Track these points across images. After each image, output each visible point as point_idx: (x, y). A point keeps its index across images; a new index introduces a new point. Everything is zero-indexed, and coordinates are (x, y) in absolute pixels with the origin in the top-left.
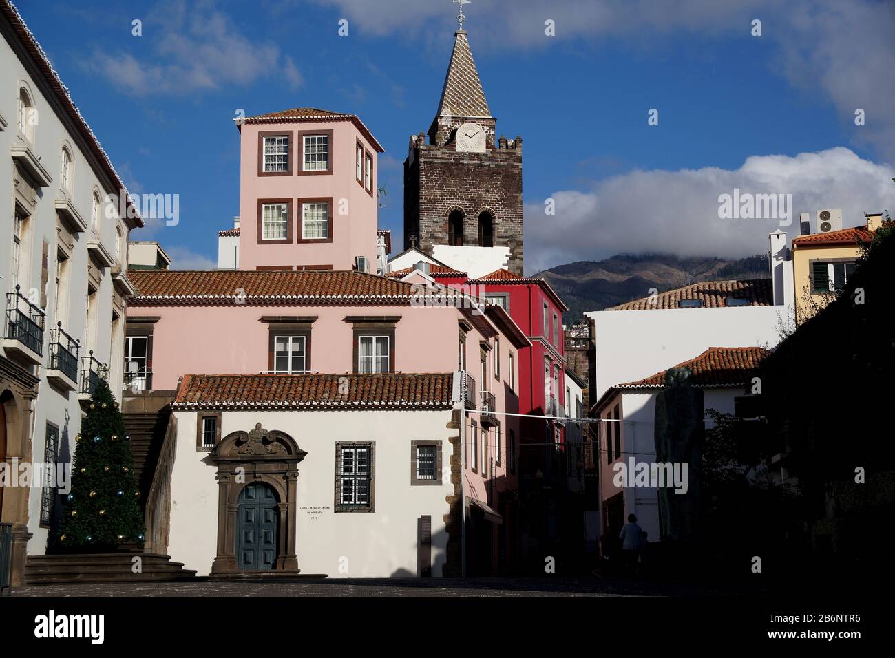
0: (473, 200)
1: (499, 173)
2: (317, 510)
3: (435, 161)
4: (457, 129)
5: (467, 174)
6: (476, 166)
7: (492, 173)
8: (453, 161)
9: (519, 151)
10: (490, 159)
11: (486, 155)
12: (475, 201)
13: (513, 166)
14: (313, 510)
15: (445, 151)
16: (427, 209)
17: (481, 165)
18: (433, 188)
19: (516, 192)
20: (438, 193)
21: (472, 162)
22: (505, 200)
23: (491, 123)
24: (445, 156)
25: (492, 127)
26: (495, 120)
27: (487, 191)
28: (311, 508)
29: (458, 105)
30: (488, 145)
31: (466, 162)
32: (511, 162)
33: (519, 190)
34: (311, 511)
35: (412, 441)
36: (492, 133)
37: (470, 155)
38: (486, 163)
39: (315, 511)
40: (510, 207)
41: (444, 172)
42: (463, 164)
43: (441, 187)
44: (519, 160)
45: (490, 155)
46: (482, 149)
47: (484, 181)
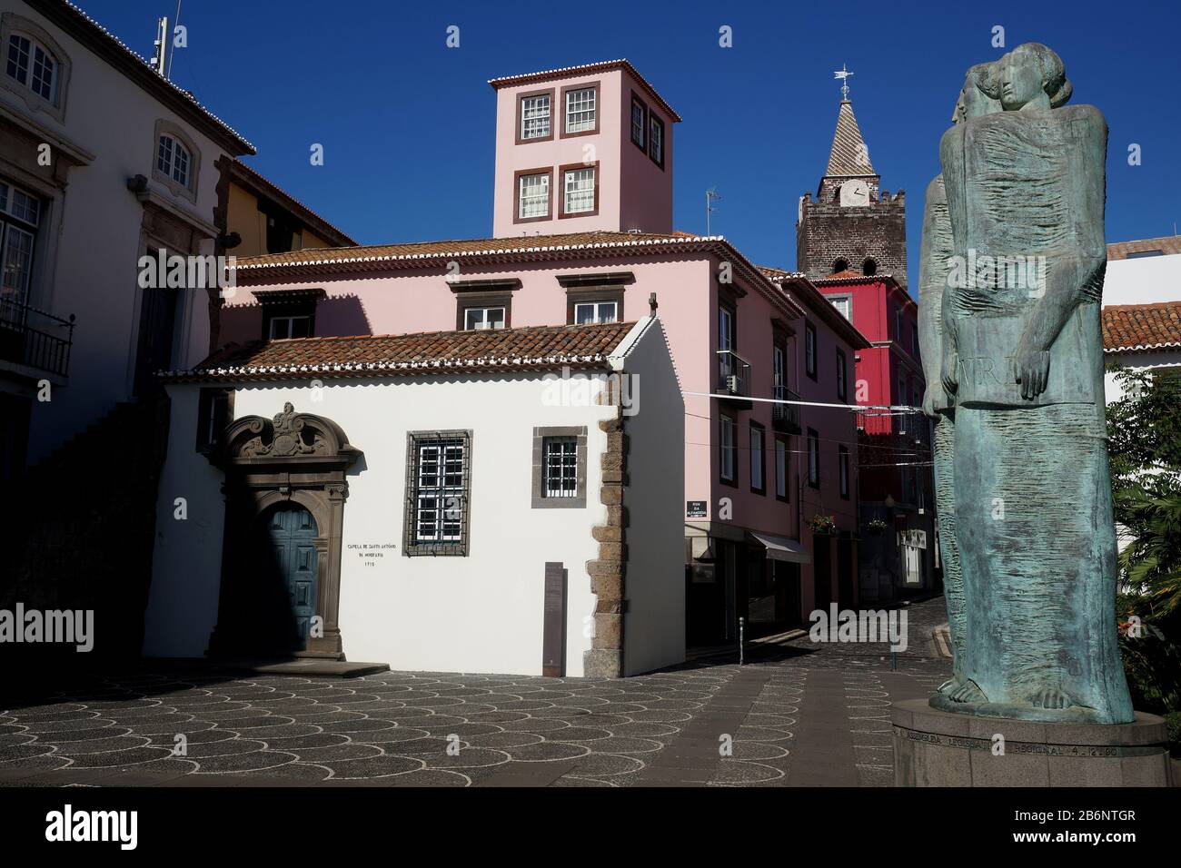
0: (858, 250)
1: (883, 225)
2: (375, 551)
3: (821, 216)
4: (840, 187)
5: (852, 227)
6: (861, 219)
7: (876, 224)
8: (837, 215)
9: (902, 203)
10: (874, 211)
11: (869, 208)
12: (859, 251)
13: (896, 217)
14: (369, 551)
15: (831, 206)
16: (813, 261)
17: (866, 218)
18: (819, 241)
19: (900, 241)
20: (824, 245)
21: (856, 215)
22: (888, 248)
23: (875, 179)
24: (831, 211)
25: (875, 183)
26: (879, 177)
27: (871, 241)
28: (365, 546)
29: (843, 166)
30: (872, 199)
31: (850, 216)
32: (894, 213)
33: (903, 238)
34: (364, 551)
35: (535, 429)
36: (876, 188)
37: (854, 209)
38: (869, 215)
39: (371, 552)
40: (894, 255)
41: (830, 227)
42: (847, 218)
43: (827, 240)
44: (902, 210)
45: (873, 208)
46: (866, 203)
47: (868, 232)
